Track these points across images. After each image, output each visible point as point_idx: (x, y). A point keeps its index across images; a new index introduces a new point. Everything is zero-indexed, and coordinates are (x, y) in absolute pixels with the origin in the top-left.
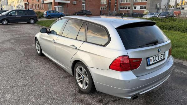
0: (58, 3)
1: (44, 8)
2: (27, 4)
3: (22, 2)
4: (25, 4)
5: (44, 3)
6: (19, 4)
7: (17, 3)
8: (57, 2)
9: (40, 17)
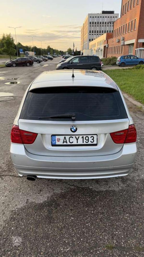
0: (142, 44)
1: (123, 52)
2: (106, 46)
3: (102, 44)
4: (105, 47)
5: (124, 45)
6: (98, 47)
7: (98, 46)
8: (140, 43)
9: (113, 65)
